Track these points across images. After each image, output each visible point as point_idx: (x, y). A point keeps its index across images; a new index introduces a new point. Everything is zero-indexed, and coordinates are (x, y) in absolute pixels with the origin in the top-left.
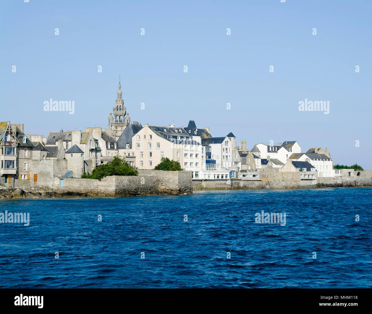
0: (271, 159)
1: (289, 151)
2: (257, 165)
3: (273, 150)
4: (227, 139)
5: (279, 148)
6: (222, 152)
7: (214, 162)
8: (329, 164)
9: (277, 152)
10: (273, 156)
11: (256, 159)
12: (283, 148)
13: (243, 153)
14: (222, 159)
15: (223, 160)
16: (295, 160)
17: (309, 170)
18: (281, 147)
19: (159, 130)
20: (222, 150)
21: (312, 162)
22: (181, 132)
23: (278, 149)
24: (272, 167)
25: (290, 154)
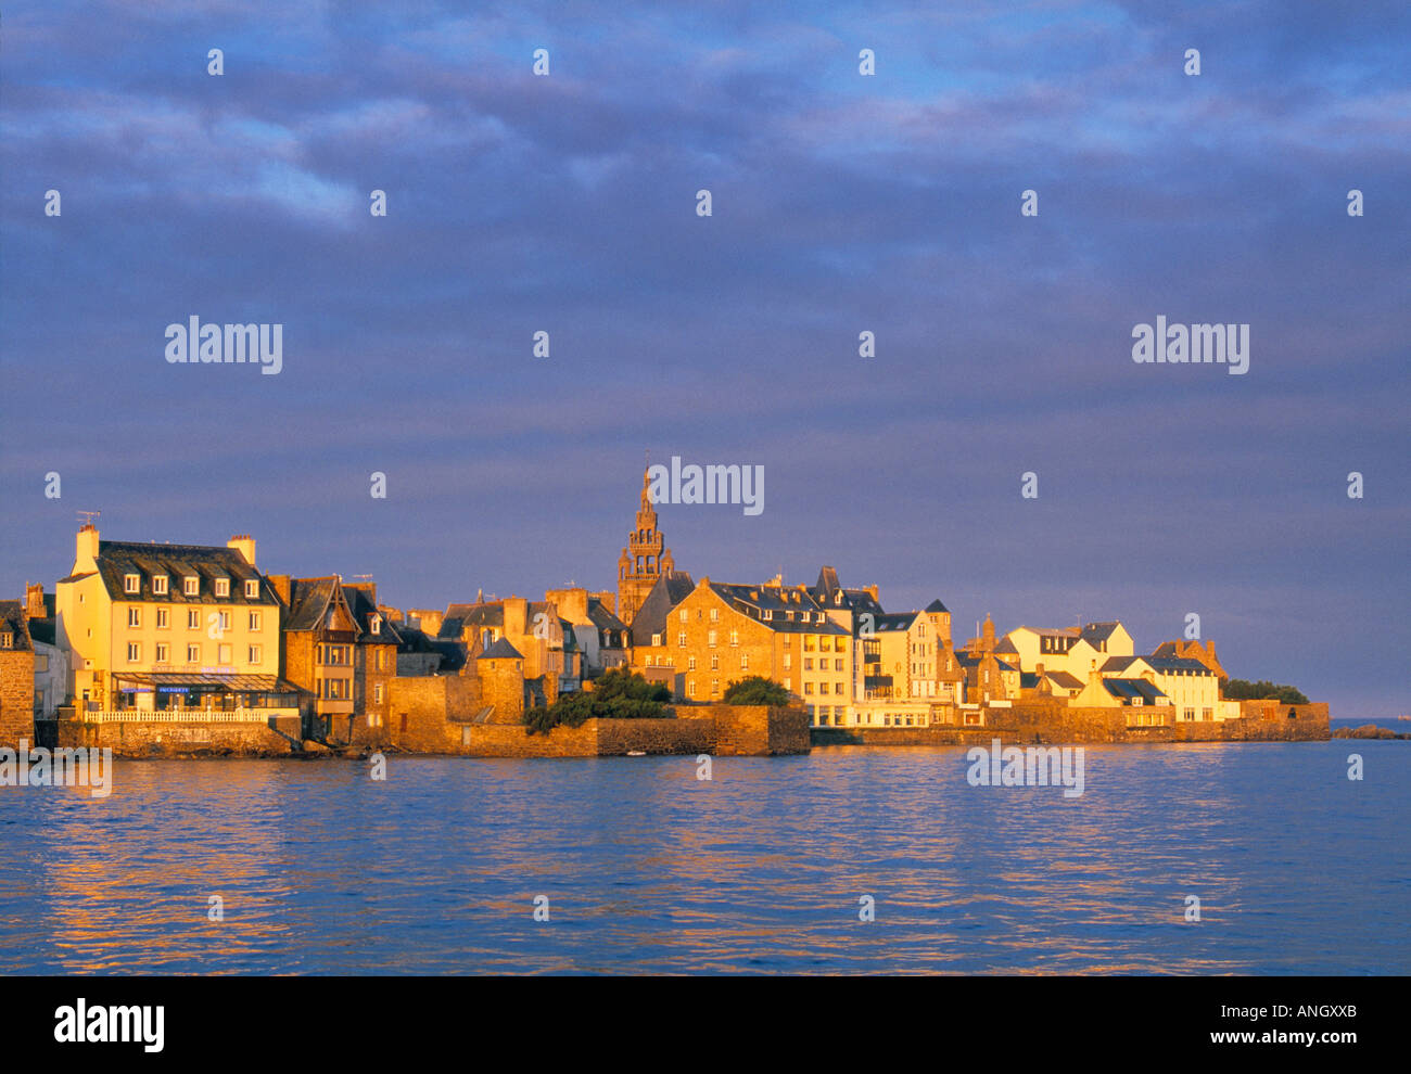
0: (1047, 673)
1: (1099, 650)
2: (1008, 690)
3: (1057, 648)
4: (923, 617)
5: (1072, 642)
6: (909, 655)
7: (888, 681)
8: (1210, 685)
9: (1066, 653)
10: (1055, 663)
11: (1006, 674)
12: (1082, 641)
13: (970, 656)
14: (908, 672)
15: (911, 677)
16: (1114, 675)
17: (1149, 702)
18: (1077, 640)
19: (736, 596)
20: (908, 648)
21: (1160, 681)
22: (798, 600)
23: (1070, 646)
24: (1049, 693)
25: (1102, 658)
